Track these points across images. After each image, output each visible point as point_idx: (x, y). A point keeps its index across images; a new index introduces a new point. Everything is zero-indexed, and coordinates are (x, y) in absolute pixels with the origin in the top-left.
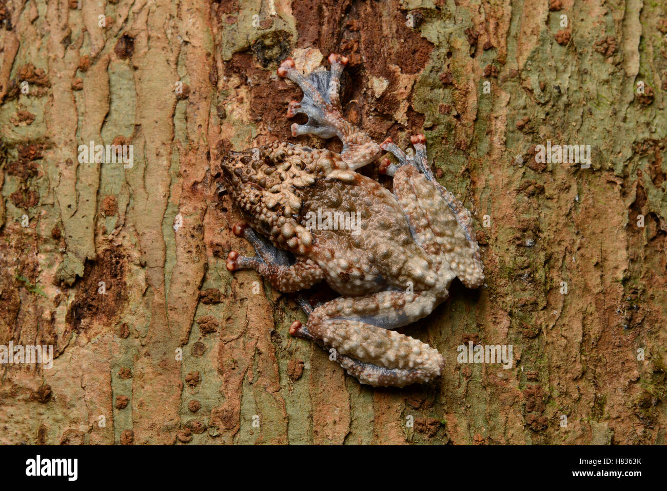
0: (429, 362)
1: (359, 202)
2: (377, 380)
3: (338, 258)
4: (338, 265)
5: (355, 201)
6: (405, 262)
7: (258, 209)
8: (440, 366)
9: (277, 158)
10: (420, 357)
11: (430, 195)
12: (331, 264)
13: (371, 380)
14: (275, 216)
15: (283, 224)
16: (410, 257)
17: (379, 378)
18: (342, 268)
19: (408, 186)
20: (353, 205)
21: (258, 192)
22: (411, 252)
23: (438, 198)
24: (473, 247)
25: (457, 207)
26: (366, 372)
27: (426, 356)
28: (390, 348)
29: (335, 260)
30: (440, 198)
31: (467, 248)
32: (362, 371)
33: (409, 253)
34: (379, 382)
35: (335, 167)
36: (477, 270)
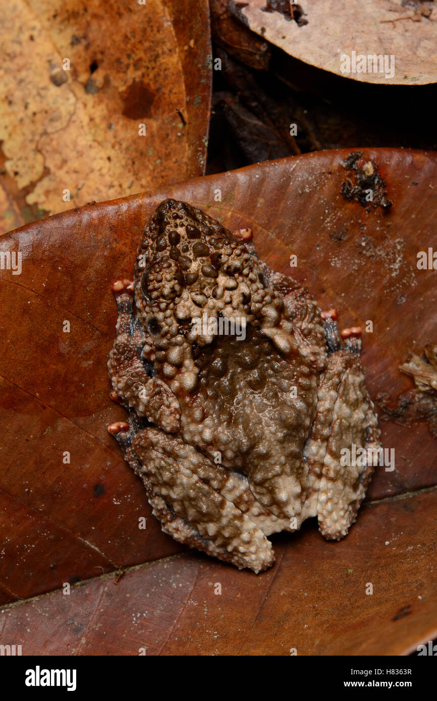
0: (253, 557)
1: (273, 380)
2: (183, 539)
3: (206, 426)
4: (201, 433)
5: (271, 376)
6: (278, 475)
7: (163, 306)
8: (263, 565)
9: (229, 267)
10: (247, 546)
11: (354, 405)
12: (192, 427)
13: (176, 536)
14: (174, 329)
15: (176, 344)
16: (286, 474)
17: (187, 538)
18: (203, 440)
19: (337, 380)
20: (265, 379)
21: (177, 288)
22: (292, 469)
23: (358, 415)
24: (358, 492)
25: (372, 435)
26: (174, 525)
27: (253, 549)
28: (216, 522)
29: (201, 426)
30: (362, 416)
31: (351, 490)
32: (171, 521)
33: (288, 469)
34: (184, 541)
35: (277, 325)
36: (344, 522)
